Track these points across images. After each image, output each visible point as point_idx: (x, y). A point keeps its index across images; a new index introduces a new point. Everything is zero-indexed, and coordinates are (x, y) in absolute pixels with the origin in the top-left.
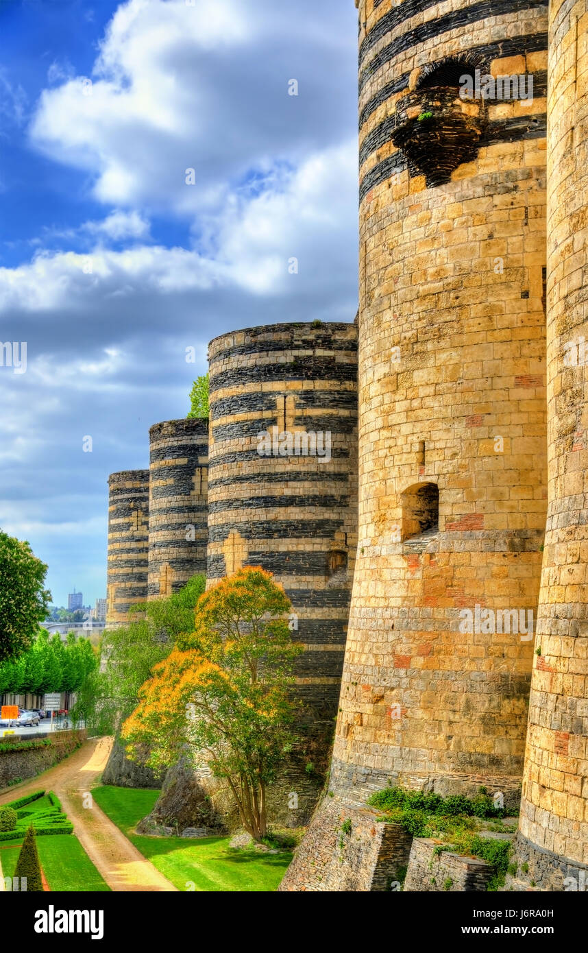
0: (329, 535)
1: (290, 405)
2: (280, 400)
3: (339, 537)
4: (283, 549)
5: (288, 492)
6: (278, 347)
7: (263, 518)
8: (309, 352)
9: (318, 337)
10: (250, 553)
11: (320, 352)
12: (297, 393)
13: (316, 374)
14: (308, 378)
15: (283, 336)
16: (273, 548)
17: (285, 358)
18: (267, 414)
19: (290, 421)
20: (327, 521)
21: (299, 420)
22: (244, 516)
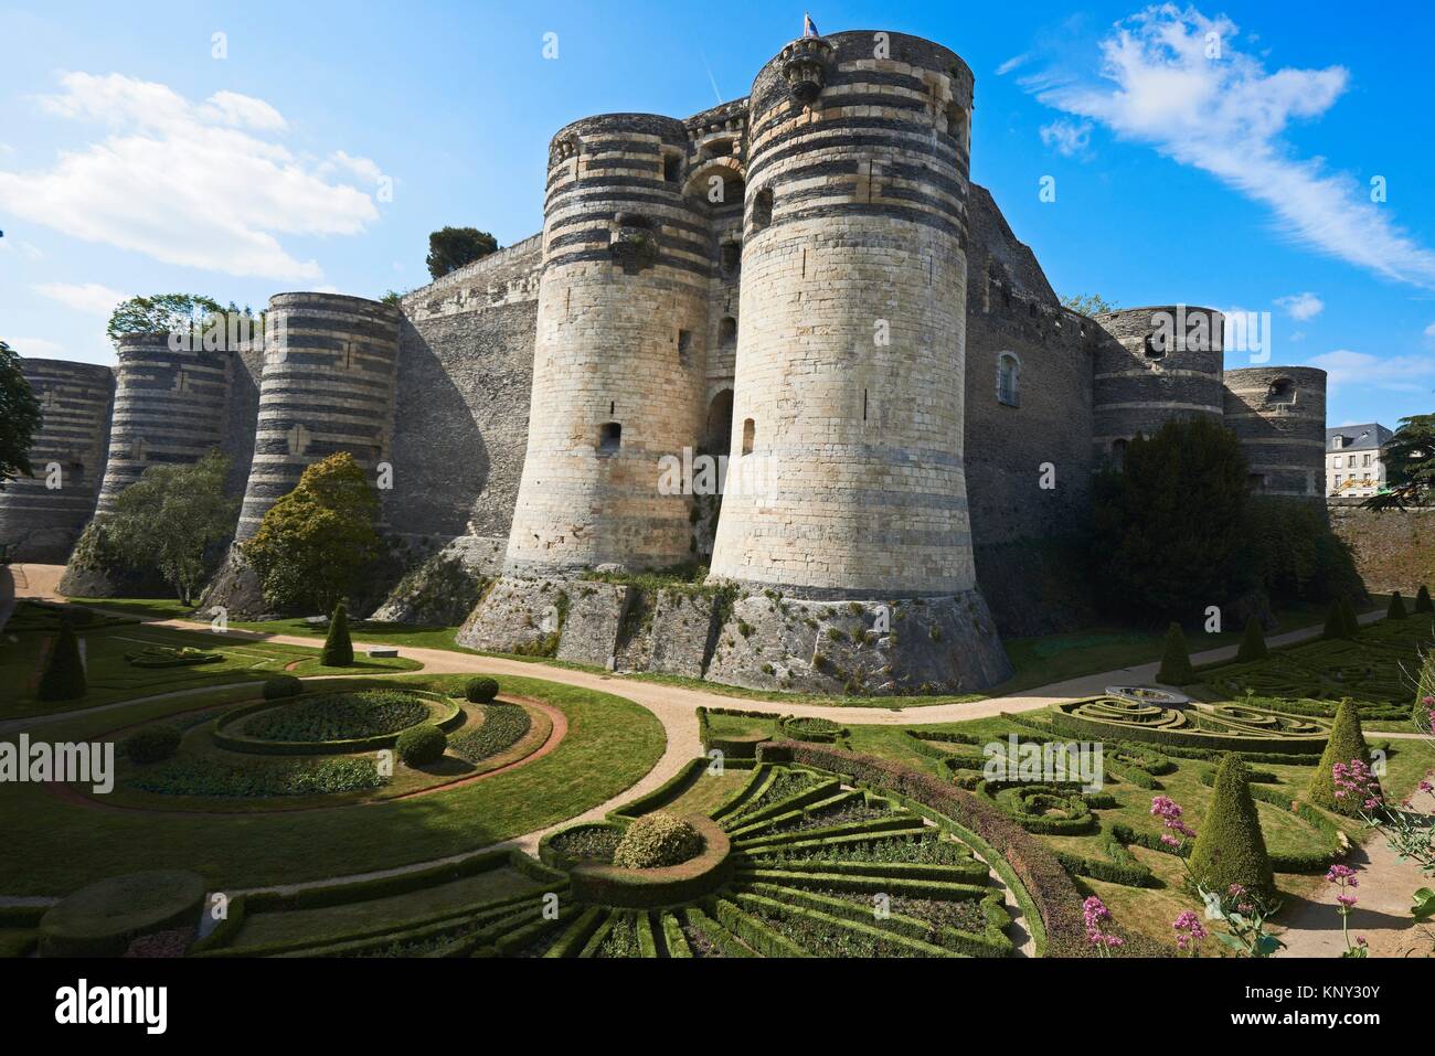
0: (372, 435)
1: (353, 350)
2: (346, 346)
3: (378, 437)
4: (340, 441)
5: (347, 405)
6: (348, 310)
7: (327, 419)
8: (370, 319)
9: (376, 311)
10: (313, 441)
11: (376, 320)
12: (357, 342)
13: (372, 334)
14: (366, 335)
15: (352, 304)
16: (333, 439)
17: (353, 319)
18: (334, 352)
19: (352, 360)
20: (372, 427)
21: (358, 361)
22: (309, 416)
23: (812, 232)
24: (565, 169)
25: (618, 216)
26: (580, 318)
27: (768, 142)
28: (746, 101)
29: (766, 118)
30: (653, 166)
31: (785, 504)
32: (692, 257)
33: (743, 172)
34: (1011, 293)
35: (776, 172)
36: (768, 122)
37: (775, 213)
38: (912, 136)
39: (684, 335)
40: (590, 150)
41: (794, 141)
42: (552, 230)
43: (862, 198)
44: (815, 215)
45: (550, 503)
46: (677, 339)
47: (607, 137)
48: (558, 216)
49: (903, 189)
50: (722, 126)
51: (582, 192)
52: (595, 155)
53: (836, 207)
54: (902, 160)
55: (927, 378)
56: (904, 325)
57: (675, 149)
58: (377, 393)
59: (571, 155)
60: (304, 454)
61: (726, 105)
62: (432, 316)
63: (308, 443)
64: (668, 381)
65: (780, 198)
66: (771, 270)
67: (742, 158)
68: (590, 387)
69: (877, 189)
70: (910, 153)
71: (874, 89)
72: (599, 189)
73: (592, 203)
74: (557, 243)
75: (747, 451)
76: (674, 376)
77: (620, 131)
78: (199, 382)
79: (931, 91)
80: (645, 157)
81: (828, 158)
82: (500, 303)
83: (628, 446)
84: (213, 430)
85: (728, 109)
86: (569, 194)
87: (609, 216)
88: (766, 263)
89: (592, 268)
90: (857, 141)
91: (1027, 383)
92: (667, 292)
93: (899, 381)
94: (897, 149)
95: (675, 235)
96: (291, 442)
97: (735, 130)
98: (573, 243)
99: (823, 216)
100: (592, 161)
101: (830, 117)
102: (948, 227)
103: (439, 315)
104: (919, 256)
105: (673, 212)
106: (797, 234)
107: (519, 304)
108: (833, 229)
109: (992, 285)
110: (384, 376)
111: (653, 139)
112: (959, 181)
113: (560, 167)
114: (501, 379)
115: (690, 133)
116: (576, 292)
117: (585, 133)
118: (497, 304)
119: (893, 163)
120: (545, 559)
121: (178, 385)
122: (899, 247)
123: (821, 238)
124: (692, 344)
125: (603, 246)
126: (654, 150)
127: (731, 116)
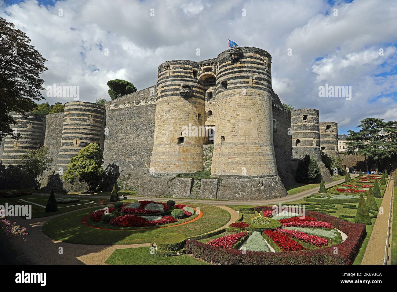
1: (92, 117)
2: (90, 116)
4: (89, 142)
6: (91, 107)
7: (85, 136)
8: (97, 109)
9: (98, 107)
10: (81, 143)
11: (99, 109)
12: (94, 115)
13: (98, 113)
14: (96, 113)
16: (87, 142)
17: (93, 109)
18: (87, 118)
19: (92, 120)
21: (94, 120)
22: (80, 136)
23: (238, 92)
25: (182, 85)
26: (172, 110)
27: (225, 70)
28: (216, 59)
29: (223, 64)
30: (191, 73)
31: (235, 156)
32: (201, 96)
33: (215, 76)
35: (228, 77)
37: (228, 87)
38: (261, 71)
40: (173, 68)
41: (232, 70)
42: (162, 88)
43: (251, 85)
44: (239, 88)
46: (198, 116)
47: (179, 66)
49: (260, 83)
50: (209, 64)
51: (171, 79)
53: (245, 86)
54: (259, 76)
57: (196, 69)
58: (99, 129)
59: (168, 70)
60: (78, 146)
61: (210, 60)
62: (115, 108)
63: (80, 143)
65: (229, 83)
66: (228, 100)
67: (215, 73)
68: (175, 128)
69: (254, 83)
70: (261, 75)
71: (252, 60)
72: (176, 78)
73: (174, 82)
74: (164, 91)
75: (222, 144)
77: (182, 64)
78: (35, 126)
79: (265, 61)
80: (188, 71)
81: (242, 75)
82: (139, 105)
83: (186, 143)
84: (39, 139)
86: (167, 79)
87: (180, 85)
88: (226, 98)
89: (175, 98)
90: (249, 71)
91: (278, 127)
92: (195, 104)
93: (261, 127)
94: (258, 74)
95: (196, 90)
96: (75, 143)
97: (212, 65)
98: (169, 91)
99: (241, 88)
100: (174, 71)
101: (242, 66)
102: (269, 92)
103: (118, 108)
105: (197, 85)
106: (235, 92)
107: (145, 106)
108: (244, 91)
110: (101, 124)
111: (191, 67)
113: (163, 72)
115: (200, 66)
116: (170, 104)
117: (172, 64)
118: (137, 105)
119: (257, 77)
120: (165, 173)
121: (29, 126)
123: (241, 93)
124: (201, 117)
125: (178, 92)
126: (191, 69)
127: (212, 62)
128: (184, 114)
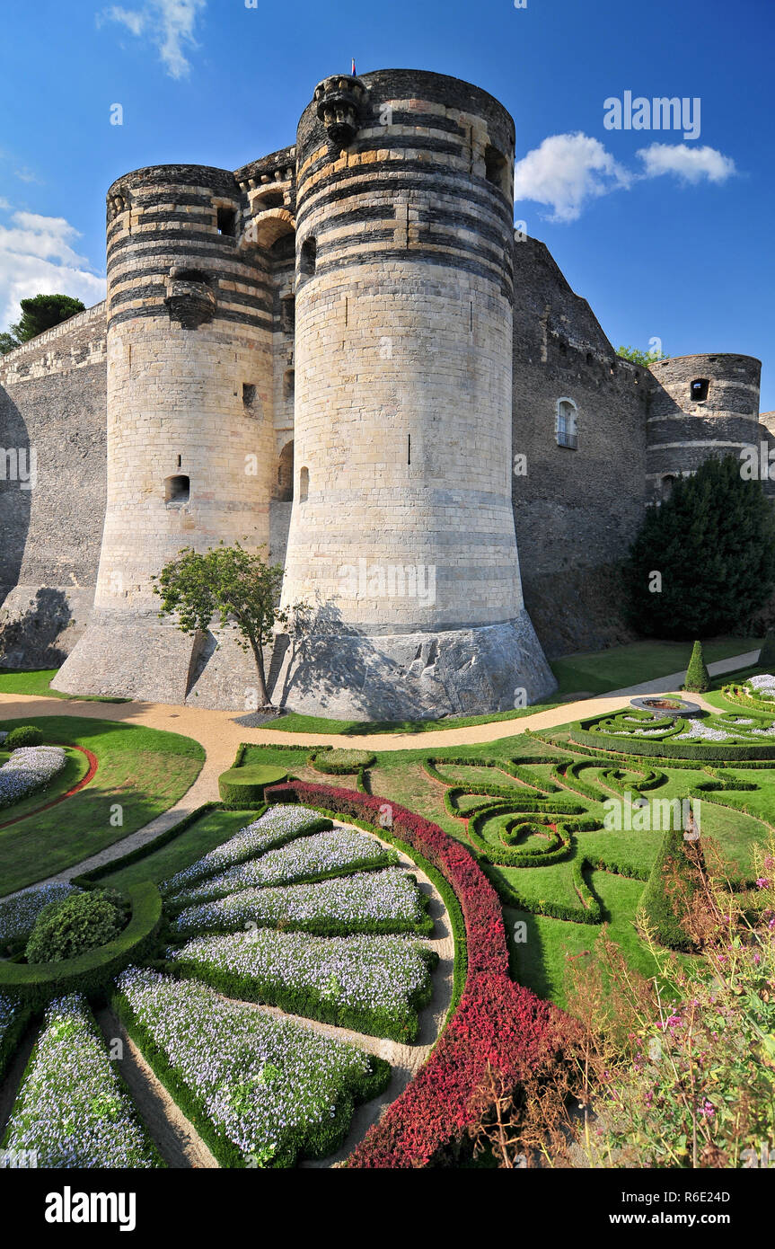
23: (353, 280)
24: (119, 224)
25: (173, 271)
26: (143, 374)
27: (311, 189)
28: (293, 150)
30: (206, 219)
31: (336, 547)
32: (252, 311)
33: (291, 221)
34: (568, 343)
35: (318, 220)
36: (308, 169)
37: (318, 261)
38: (449, 180)
39: (248, 389)
40: (141, 204)
41: (333, 187)
42: (112, 287)
43: (400, 244)
44: (355, 263)
45: (126, 554)
46: (241, 393)
47: (159, 190)
48: (117, 271)
49: (441, 234)
50: (272, 176)
51: (136, 247)
52: (146, 208)
53: (375, 254)
54: (439, 205)
55: (469, 422)
56: (445, 371)
57: (227, 202)
59: (122, 210)
61: (274, 155)
64: (234, 434)
65: (322, 246)
66: (317, 320)
67: (291, 208)
68: (156, 442)
69: (414, 234)
71: (409, 131)
72: (153, 244)
73: (146, 258)
74: (117, 299)
75: (304, 498)
76: (240, 429)
77: (169, 183)
79: (468, 135)
80: (197, 210)
81: (365, 204)
82: (85, 363)
83: (197, 497)
85: (277, 158)
86: (124, 250)
87: (165, 271)
88: (314, 313)
89: (148, 323)
90: (393, 185)
91: (585, 428)
92: (228, 346)
93: (441, 426)
94: (434, 194)
95: (232, 289)
97: (283, 179)
98: (130, 299)
99: (362, 263)
100: (144, 215)
101: (365, 161)
102: (490, 274)
103: (28, 378)
104: (459, 302)
105: (230, 266)
106: (338, 283)
107: (101, 364)
108: (372, 276)
109: (550, 336)
112: (499, 227)
113: (114, 223)
114: (88, 438)
115: (242, 185)
116: (137, 347)
117: (135, 186)
118: (81, 365)
119: (430, 207)
120: (125, 607)
122: (438, 294)
123: (361, 286)
124: (257, 398)
125: (160, 300)
126: (204, 202)
127: (279, 165)
128: (182, 387)
